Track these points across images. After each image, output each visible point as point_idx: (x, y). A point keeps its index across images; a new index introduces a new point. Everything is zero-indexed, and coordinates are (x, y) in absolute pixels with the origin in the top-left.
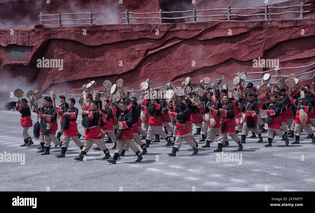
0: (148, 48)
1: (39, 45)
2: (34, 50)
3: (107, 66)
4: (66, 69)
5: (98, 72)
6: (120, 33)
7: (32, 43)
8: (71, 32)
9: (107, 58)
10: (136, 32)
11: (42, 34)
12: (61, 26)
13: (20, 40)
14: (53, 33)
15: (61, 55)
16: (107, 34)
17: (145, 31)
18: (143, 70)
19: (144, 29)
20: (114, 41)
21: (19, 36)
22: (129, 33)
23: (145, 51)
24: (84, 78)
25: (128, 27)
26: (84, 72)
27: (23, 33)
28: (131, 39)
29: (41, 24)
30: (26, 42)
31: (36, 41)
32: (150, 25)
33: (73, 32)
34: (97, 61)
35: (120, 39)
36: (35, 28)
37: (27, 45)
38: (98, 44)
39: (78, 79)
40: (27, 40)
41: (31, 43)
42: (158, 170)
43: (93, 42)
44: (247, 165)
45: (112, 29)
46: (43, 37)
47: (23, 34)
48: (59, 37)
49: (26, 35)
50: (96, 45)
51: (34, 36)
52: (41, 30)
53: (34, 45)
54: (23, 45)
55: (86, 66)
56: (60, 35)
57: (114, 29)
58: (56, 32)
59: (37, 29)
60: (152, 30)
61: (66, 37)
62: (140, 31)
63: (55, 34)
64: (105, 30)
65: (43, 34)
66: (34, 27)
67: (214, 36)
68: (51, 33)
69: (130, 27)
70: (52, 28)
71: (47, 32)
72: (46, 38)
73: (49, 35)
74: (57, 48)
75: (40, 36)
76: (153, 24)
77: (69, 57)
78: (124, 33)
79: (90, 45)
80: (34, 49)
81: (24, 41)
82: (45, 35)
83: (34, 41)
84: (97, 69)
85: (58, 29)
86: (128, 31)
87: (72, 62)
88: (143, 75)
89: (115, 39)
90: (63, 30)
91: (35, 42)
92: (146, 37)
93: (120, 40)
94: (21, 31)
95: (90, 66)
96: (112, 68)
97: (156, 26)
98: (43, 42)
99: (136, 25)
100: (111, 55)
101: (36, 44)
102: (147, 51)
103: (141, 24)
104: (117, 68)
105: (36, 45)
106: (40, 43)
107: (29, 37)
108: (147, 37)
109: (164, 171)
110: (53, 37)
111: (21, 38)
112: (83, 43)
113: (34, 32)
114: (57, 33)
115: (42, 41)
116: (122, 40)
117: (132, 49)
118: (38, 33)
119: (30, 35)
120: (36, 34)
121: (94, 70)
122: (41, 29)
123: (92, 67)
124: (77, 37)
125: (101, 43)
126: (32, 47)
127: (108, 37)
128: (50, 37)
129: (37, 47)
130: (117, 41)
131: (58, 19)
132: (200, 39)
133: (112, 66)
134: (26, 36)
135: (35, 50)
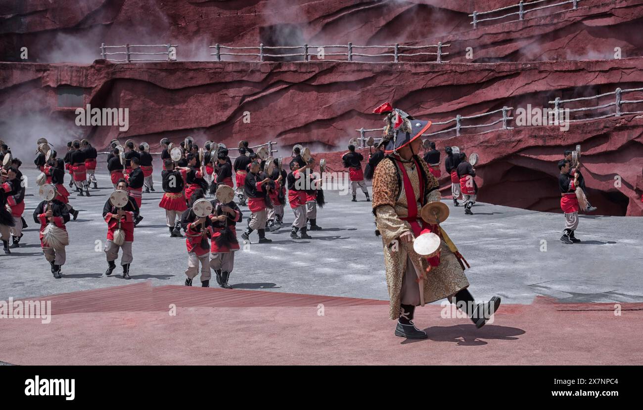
0: (245, 93)
1: (100, 87)
2: (93, 93)
3: (191, 115)
4: (136, 119)
5: (178, 124)
6: (208, 73)
7: (91, 84)
8: (142, 70)
9: (191, 106)
10: (229, 73)
11: (103, 72)
12: (130, 61)
13: (74, 79)
14: (119, 71)
15: (129, 100)
16: (191, 74)
17: (241, 71)
18: (239, 122)
19: (239, 69)
20: (200, 83)
21: (74, 74)
22: (220, 73)
23: (241, 98)
24: (160, 131)
25: (218, 66)
26: (161, 124)
27: (78, 69)
28: (223, 81)
29: (103, 58)
30: (82, 82)
31: (96, 81)
32: (248, 64)
33: (145, 70)
34: (177, 109)
35: (209, 80)
36: (95, 64)
37: (84, 85)
38: (179, 86)
39: (151, 132)
40: (84, 79)
41: (89, 83)
42: (257, 253)
43: (173, 83)
44: (370, 247)
45: (197, 67)
46: (105, 75)
47: (78, 71)
48: (127, 77)
49: (83, 72)
50: (176, 87)
51: (94, 74)
52: (103, 66)
53: (94, 86)
54: (78, 85)
55: (162, 115)
56: (128, 73)
57: (201, 67)
58: (123, 69)
59: (97, 65)
60: (250, 71)
61: (137, 76)
62: (234, 72)
63: (121, 72)
64: (188, 68)
65: (106, 71)
66: (93, 62)
67: (331, 80)
68: (117, 70)
69: (221, 65)
70: (118, 65)
71: (111, 70)
72: (110, 77)
73: (113, 73)
74: (123, 91)
75: (101, 74)
76: (252, 63)
77: (140, 102)
78: (214, 72)
79: (169, 87)
80: (93, 91)
81: (79, 80)
82: (108, 73)
83: (92, 80)
84: (177, 119)
85: (125, 66)
86: (219, 70)
87: (144, 110)
88: (238, 128)
89: (202, 80)
90: (133, 67)
91: (94, 83)
92: (242, 79)
93: (209, 82)
94: (76, 67)
95: (167, 115)
96: (197, 119)
97: (255, 64)
98: (105, 83)
99: (229, 63)
100: (197, 102)
101: (95, 85)
102: (244, 97)
103: (236, 62)
104: (204, 119)
105: (96, 87)
106: (102, 84)
107: (86, 76)
108: (244, 79)
109: (263, 254)
110: (118, 76)
111: (76, 76)
112: (159, 84)
113: (93, 69)
114: (124, 71)
115: (103, 81)
116: (211, 82)
117: (224, 94)
118: (99, 70)
119: (89, 72)
120: (95, 72)
121: (174, 120)
122: (103, 64)
123: (170, 116)
124: (151, 76)
125: (184, 86)
126: (91, 88)
127: (192, 78)
128: (114, 76)
129: (97, 89)
130: (204, 83)
131: (125, 53)
132: (313, 84)
133: (197, 116)
134: (82, 74)
135: (95, 93)
